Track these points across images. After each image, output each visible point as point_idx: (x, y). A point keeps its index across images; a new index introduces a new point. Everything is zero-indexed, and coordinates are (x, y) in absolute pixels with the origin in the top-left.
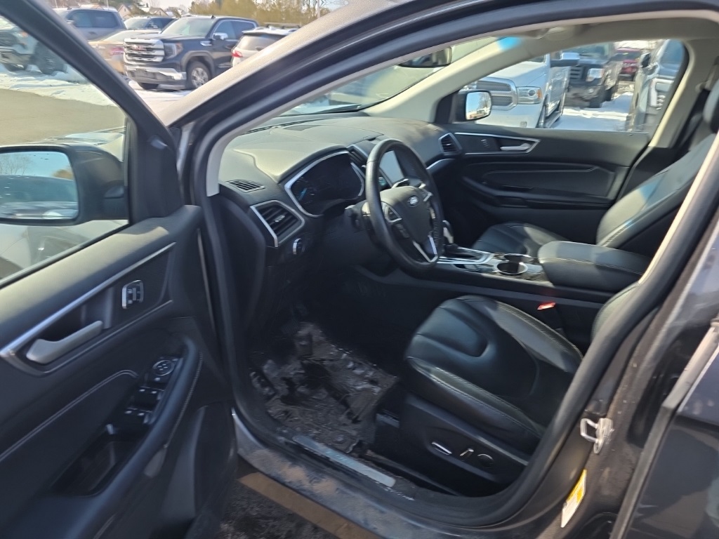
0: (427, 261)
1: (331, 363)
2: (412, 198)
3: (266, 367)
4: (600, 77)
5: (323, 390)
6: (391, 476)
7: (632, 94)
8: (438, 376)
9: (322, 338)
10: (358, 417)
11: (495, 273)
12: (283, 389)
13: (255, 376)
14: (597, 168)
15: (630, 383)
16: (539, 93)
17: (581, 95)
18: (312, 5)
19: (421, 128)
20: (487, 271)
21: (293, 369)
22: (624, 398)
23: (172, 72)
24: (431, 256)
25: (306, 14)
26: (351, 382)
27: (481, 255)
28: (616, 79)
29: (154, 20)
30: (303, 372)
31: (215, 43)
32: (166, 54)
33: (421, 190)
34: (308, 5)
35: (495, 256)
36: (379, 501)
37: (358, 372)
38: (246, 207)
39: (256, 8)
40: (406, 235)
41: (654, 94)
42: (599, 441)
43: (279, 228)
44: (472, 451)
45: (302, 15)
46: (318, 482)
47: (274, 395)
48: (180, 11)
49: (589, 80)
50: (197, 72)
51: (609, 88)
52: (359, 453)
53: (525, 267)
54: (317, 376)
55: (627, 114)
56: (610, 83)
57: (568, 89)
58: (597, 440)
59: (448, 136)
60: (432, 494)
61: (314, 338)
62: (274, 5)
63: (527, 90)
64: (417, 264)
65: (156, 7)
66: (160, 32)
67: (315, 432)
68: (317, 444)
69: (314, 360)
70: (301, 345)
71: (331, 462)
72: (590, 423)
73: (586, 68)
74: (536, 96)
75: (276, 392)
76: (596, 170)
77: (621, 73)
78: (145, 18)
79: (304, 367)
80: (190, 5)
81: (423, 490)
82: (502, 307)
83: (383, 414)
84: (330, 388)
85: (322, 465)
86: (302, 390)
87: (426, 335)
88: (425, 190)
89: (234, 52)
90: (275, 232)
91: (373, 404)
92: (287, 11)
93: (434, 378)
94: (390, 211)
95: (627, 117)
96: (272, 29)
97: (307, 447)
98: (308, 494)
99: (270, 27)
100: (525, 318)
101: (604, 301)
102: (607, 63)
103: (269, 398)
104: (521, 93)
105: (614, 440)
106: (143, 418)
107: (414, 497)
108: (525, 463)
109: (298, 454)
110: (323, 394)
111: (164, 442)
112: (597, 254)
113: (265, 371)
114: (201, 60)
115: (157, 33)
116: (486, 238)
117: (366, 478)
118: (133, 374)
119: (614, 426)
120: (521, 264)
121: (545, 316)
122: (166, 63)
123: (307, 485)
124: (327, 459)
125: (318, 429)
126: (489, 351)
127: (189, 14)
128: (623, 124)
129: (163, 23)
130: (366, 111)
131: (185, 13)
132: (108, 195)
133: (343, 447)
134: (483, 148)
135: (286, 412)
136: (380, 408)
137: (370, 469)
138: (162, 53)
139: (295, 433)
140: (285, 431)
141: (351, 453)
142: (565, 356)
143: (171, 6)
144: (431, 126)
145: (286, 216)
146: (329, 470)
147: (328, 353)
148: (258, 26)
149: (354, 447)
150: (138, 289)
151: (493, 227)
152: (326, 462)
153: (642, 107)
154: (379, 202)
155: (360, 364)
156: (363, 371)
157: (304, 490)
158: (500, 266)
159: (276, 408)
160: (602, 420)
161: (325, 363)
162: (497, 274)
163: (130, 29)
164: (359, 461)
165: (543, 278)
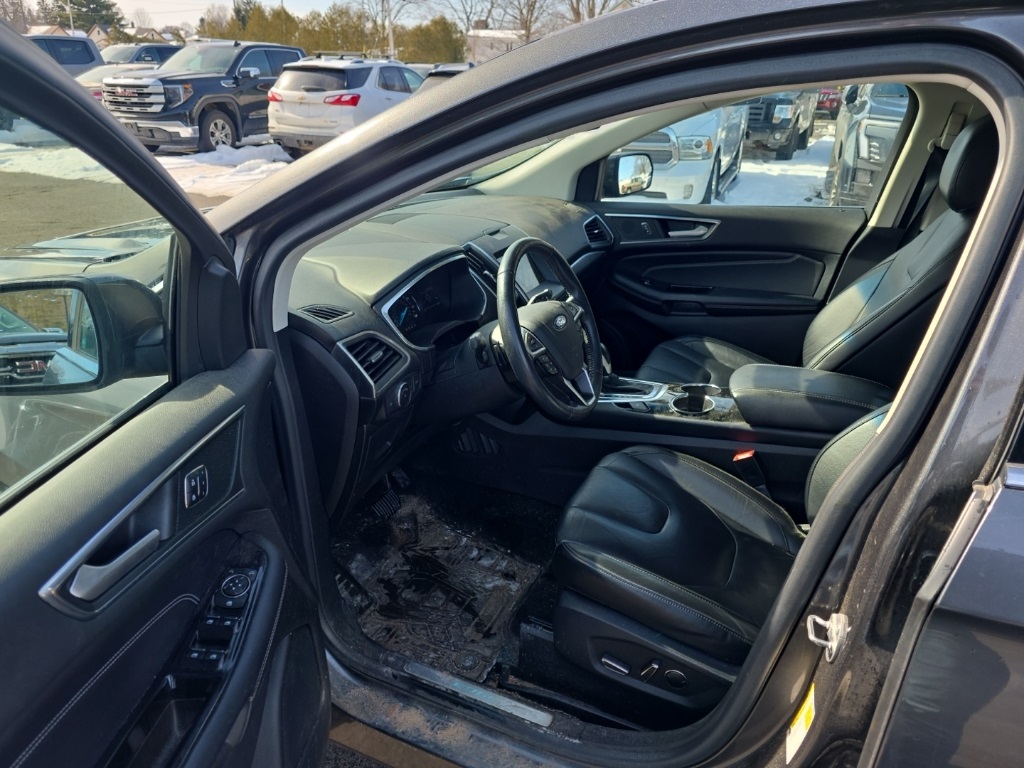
0: (583, 404)
1: (447, 553)
2: (559, 319)
3: (354, 565)
4: (789, 117)
5: (439, 594)
6: (543, 710)
7: (833, 139)
8: (607, 567)
9: (429, 517)
10: (490, 629)
11: (673, 413)
12: (380, 595)
13: (341, 580)
14: (798, 256)
15: (871, 566)
16: (709, 144)
17: (765, 143)
18: (379, 22)
19: (558, 210)
20: (660, 411)
21: (393, 565)
22: (863, 585)
23: (179, 126)
24: (587, 397)
25: (372, 34)
26: (477, 578)
27: (651, 387)
28: (810, 118)
29: (148, 50)
30: (407, 568)
31: (241, 82)
32: (169, 101)
33: (569, 305)
34: (375, 22)
35: (669, 389)
36: (532, 748)
37: (486, 562)
38: (329, 344)
39: (297, 28)
40: (553, 371)
41: (864, 141)
42: (833, 645)
43: (376, 370)
44: (656, 667)
45: (367, 36)
46: (444, 729)
47: (367, 607)
48: (182, 33)
49: (774, 121)
50: (216, 124)
51: (801, 131)
52: (497, 680)
53: (712, 401)
54: (428, 573)
55: (826, 169)
56: (804, 124)
57: (748, 135)
58: (829, 644)
59: (595, 220)
60: (605, 732)
61: (420, 518)
62: (324, 22)
63: (692, 140)
64: (570, 411)
65: (146, 26)
66: (156, 66)
67: (432, 655)
68: (438, 674)
69: (421, 550)
70: (401, 529)
71: (462, 699)
72: (820, 621)
73: (771, 104)
74: (704, 147)
75: (372, 602)
76: (798, 260)
77: (818, 108)
78: (132, 45)
79: (407, 560)
80: (198, 23)
81: (591, 727)
82: (685, 460)
83: (529, 622)
84: (447, 589)
85: (448, 703)
86: (408, 594)
87: (584, 507)
88: (573, 304)
89: (270, 94)
90: (372, 376)
91: (511, 607)
92: (344, 32)
93: (601, 569)
94: (530, 338)
95: (828, 172)
96: (327, 60)
97: (426, 679)
98: (431, 747)
99: (323, 57)
100: (716, 475)
101: (820, 445)
102: (798, 98)
103: (361, 611)
104: (684, 145)
105: (852, 643)
106: (217, 661)
107: (580, 738)
108: (732, 678)
109: (412, 690)
110: (439, 599)
111: (250, 694)
112: (807, 381)
113: (353, 572)
114: (222, 108)
115: (152, 68)
116: (653, 362)
117: (511, 716)
118: (194, 598)
119: (850, 623)
120: (707, 397)
121: (742, 471)
122: (168, 114)
123: (427, 734)
124: (455, 694)
125: (435, 651)
126: (670, 524)
127: (196, 37)
128: (822, 182)
129: (161, 53)
130: (480, 187)
131: (191, 35)
132: (141, 341)
133: (474, 675)
134: (643, 235)
135: (388, 630)
136: (521, 615)
137: (514, 703)
138: (162, 99)
139: (405, 660)
140: (391, 659)
141: (484, 682)
142: (770, 523)
143: (169, 24)
144: (571, 206)
145: (385, 352)
146: (457, 710)
147: (441, 538)
148: (304, 56)
149: (489, 674)
150: (203, 478)
151: (660, 346)
152: (454, 699)
153: (849, 157)
154: (517, 326)
155: (487, 551)
156: (492, 562)
157: (422, 742)
158: (677, 403)
159: (373, 624)
160: (834, 616)
161: (438, 553)
162: (674, 415)
163: (109, 63)
164: (500, 693)
165: (737, 417)
